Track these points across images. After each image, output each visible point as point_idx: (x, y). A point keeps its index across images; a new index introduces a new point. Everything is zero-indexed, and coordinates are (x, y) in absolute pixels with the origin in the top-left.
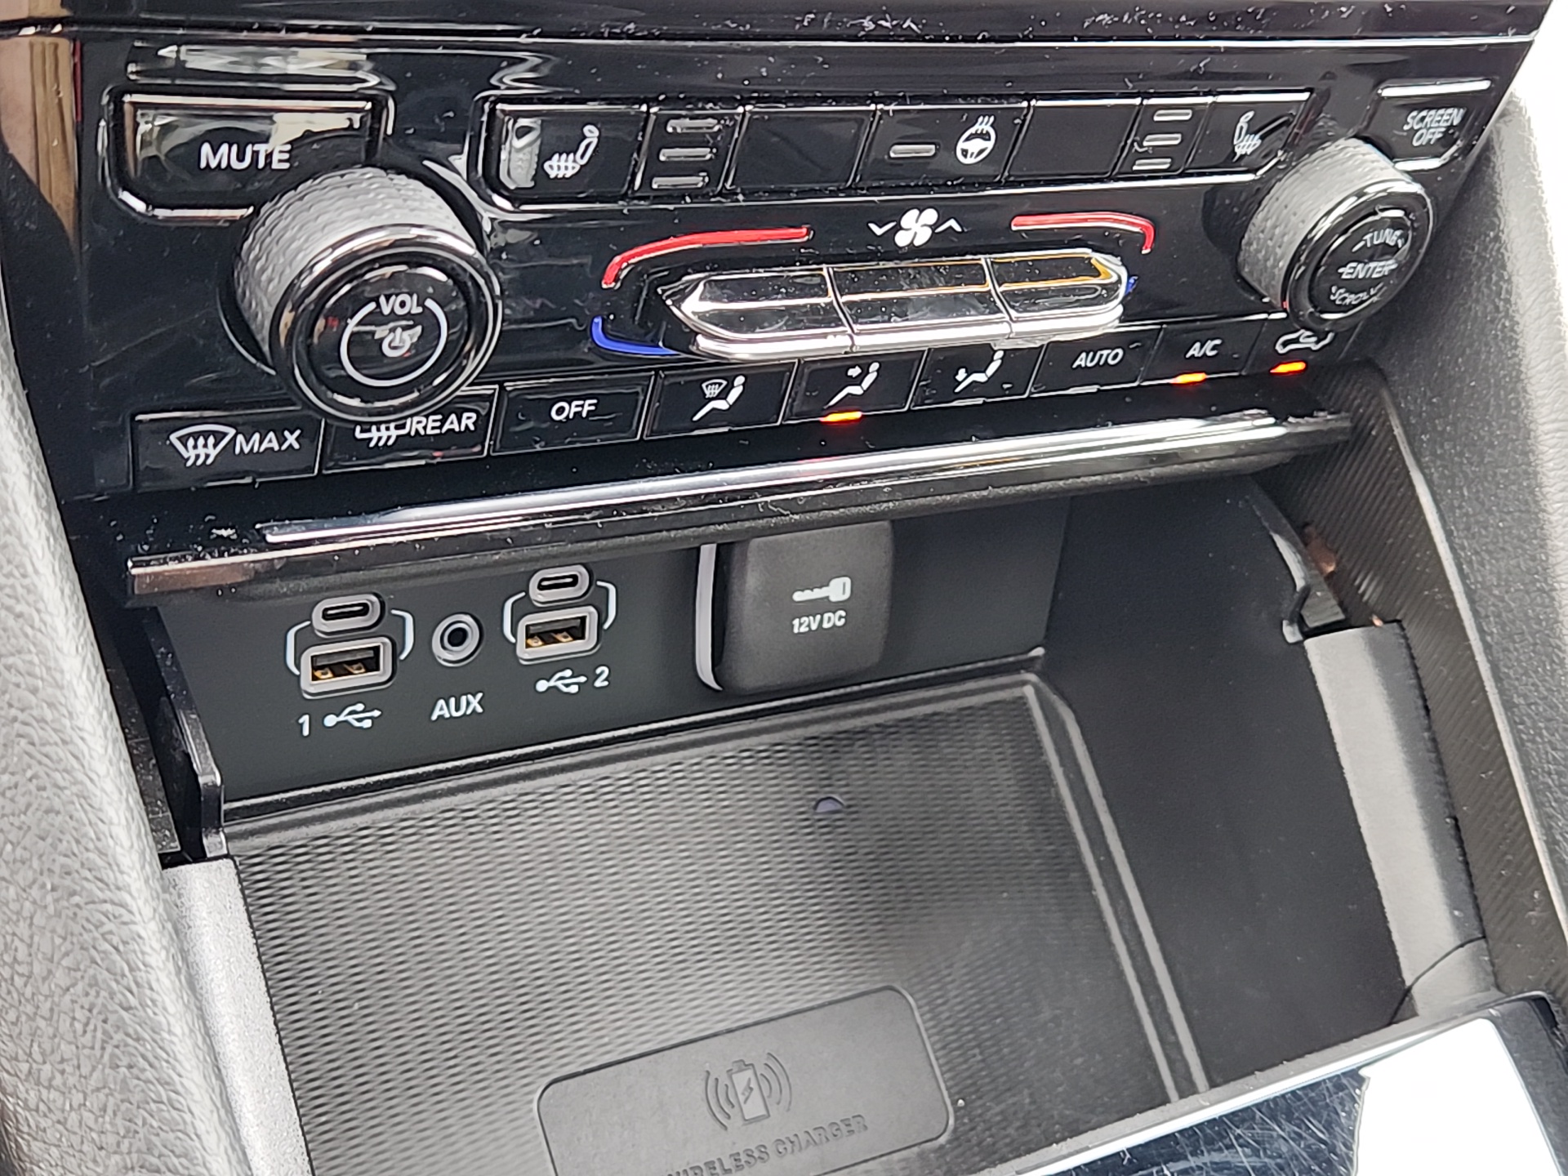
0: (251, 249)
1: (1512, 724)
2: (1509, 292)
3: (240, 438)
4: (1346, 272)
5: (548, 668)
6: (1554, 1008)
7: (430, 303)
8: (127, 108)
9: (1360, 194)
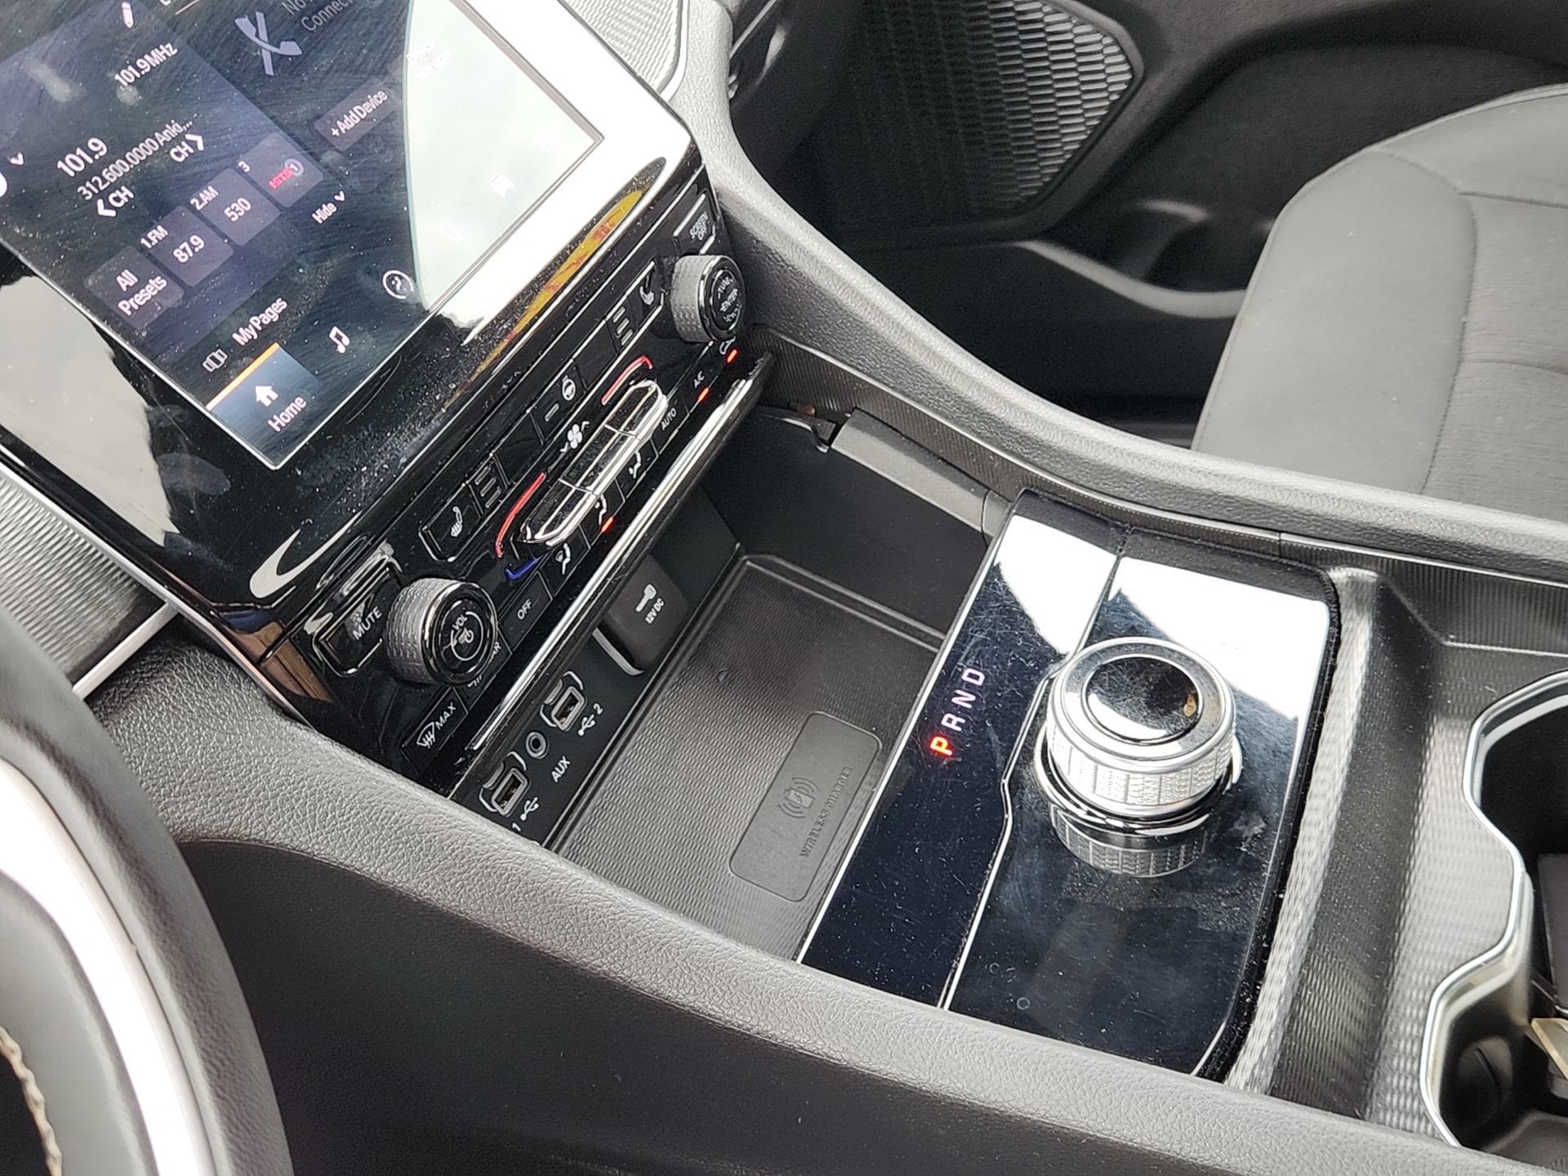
0: (392, 653)
1: (927, 407)
2: (780, 257)
3: (437, 723)
4: (723, 309)
5: (577, 724)
6: (1033, 489)
7: (468, 613)
8: (323, 642)
9: (703, 278)
